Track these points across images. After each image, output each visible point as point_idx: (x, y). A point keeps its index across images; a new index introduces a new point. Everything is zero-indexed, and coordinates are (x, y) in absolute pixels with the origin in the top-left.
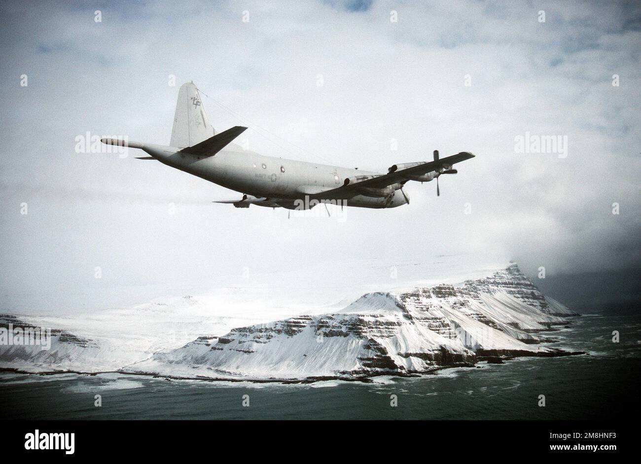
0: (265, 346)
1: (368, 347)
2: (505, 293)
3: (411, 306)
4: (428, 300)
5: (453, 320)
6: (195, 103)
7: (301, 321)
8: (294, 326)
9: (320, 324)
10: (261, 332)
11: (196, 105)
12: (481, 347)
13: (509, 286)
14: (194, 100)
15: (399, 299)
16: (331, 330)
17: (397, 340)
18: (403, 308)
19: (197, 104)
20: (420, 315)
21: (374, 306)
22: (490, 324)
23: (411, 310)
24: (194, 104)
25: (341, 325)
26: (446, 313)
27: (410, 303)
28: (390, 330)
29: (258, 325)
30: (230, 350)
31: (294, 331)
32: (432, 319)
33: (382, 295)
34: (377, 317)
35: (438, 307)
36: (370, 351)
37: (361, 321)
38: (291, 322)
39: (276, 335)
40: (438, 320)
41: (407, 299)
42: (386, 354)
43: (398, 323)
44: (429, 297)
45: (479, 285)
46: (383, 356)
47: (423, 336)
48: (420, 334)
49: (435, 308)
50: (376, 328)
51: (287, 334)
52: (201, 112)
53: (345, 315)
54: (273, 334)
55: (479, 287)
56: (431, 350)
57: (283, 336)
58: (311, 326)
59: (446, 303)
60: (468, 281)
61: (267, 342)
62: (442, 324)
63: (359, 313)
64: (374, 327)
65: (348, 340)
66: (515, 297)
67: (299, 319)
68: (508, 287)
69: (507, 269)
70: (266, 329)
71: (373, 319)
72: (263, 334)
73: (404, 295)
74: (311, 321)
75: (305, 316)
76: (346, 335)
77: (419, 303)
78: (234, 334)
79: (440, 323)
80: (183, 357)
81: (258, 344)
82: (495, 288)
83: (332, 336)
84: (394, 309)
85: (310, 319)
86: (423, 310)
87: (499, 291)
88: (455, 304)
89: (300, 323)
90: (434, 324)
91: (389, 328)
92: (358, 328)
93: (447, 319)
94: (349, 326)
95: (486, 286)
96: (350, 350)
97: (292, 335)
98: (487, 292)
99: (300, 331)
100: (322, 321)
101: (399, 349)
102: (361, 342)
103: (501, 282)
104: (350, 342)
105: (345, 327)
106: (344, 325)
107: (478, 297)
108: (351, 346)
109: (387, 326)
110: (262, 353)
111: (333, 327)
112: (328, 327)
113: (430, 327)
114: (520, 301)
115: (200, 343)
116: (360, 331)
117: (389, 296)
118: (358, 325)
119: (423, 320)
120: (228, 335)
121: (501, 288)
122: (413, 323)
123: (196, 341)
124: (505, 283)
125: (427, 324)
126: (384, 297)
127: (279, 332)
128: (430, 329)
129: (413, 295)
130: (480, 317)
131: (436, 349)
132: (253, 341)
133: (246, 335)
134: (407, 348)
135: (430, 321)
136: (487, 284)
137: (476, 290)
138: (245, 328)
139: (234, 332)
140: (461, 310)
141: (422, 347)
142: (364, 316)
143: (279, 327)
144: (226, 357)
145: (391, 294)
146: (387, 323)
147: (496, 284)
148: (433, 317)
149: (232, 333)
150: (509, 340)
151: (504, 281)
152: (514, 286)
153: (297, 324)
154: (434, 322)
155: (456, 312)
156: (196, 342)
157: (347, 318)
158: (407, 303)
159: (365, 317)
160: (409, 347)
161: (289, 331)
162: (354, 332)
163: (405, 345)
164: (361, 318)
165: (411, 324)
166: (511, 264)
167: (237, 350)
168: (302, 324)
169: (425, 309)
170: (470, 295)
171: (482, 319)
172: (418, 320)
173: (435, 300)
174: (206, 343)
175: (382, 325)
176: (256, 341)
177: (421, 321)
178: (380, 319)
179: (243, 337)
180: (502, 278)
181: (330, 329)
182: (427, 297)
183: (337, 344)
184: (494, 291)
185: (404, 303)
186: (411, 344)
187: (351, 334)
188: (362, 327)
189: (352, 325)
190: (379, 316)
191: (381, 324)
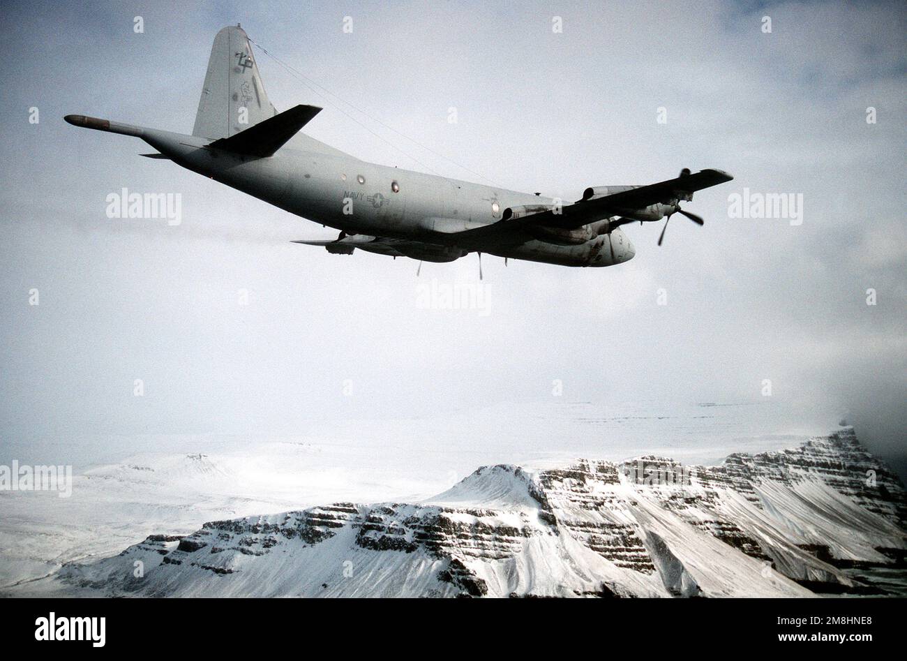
0: (256, 560)
1: (445, 577)
2: (821, 483)
3: (561, 498)
4: (609, 488)
5: (653, 530)
6: (243, 62)
7: (335, 514)
8: (320, 524)
9: (367, 523)
10: (256, 531)
11: (245, 66)
12: (700, 594)
13: (831, 470)
14: (241, 57)
15: (537, 480)
16: (384, 537)
17: (515, 566)
18: (541, 500)
19: (247, 64)
20: (576, 516)
21: (488, 493)
22: (744, 546)
23: (559, 505)
24: (239, 64)
25: (405, 528)
26: (642, 517)
27: (559, 491)
28: (505, 544)
29: (252, 518)
30: (193, 564)
31: (318, 534)
32: (603, 526)
33: (507, 470)
34: (481, 515)
35: (628, 502)
36: (450, 585)
37: (444, 522)
38: (313, 516)
39: (284, 540)
40: (617, 530)
41: (555, 483)
42: (480, 595)
43: (523, 530)
44: (613, 480)
45: (762, 465)
46: (473, 597)
47: (572, 561)
48: (567, 557)
49: (619, 505)
50: (475, 538)
51: (304, 538)
52: (253, 79)
53: (416, 507)
54: (277, 537)
55: (762, 468)
56: (580, 592)
57: (297, 542)
58: (353, 526)
59: (652, 496)
60: (734, 456)
61: (263, 554)
62: (624, 538)
63: (444, 505)
64: (470, 534)
65: (413, 558)
66: (842, 493)
67: (332, 509)
68: (829, 473)
69: (831, 437)
70: (267, 527)
71: (470, 520)
72: (259, 536)
73: (549, 472)
74: (356, 515)
75: (344, 505)
76: (410, 548)
77: (582, 492)
78: (207, 534)
79: (618, 536)
80: (110, 575)
81: (246, 556)
82: (801, 472)
83: (385, 549)
84: (523, 501)
85: (355, 511)
86: (587, 508)
87: (809, 478)
88: (674, 498)
89: (331, 517)
90: (604, 537)
91: (501, 541)
92: (436, 536)
93: (640, 528)
94: (419, 531)
95: (781, 468)
96: (411, 580)
97: (314, 542)
98: (777, 479)
99: (330, 535)
100: (372, 516)
101: (514, 585)
102: (437, 564)
103: (814, 461)
104: (415, 563)
105: (412, 531)
106: (413, 527)
107: (751, 488)
108: (415, 571)
109: (498, 536)
110: (248, 574)
111: (390, 530)
112: (380, 529)
113: (592, 543)
114: (850, 501)
115: (148, 547)
116: (438, 542)
117: (520, 474)
118: (437, 530)
119: (580, 528)
120: (196, 535)
121: (813, 473)
122: (557, 532)
123: (143, 543)
124: (825, 465)
125: (586, 536)
126: (512, 474)
127: (290, 533)
128: (593, 549)
129: (568, 475)
130: (724, 529)
131: (593, 590)
132: (237, 549)
133: (228, 537)
134: (531, 585)
135: (596, 530)
136: (783, 465)
137: (747, 474)
138: (229, 523)
139: (208, 530)
140: (684, 511)
141: (563, 584)
142: (452, 511)
143: (291, 525)
144: (179, 578)
145: (524, 470)
146: (499, 528)
147: (805, 464)
148: (607, 522)
149: (205, 530)
150: (774, 583)
151: (822, 459)
152: (843, 471)
153: (325, 520)
154: (605, 533)
155: (667, 516)
156: (143, 546)
157: (419, 514)
158: (553, 490)
159: (455, 514)
160: (537, 582)
161: (308, 533)
162: (428, 543)
163: (528, 576)
164: (444, 515)
165: (553, 533)
166: (842, 428)
167: (203, 567)
168: (337, 521)
169: (592, 505)
170: (730, 482)
171: (727, 532)
172: (568, 528)
173: (626, 488)
174: (160, 548)
175: (488, 533)
176: (243, 551)
177: (576, 528)
178: (487, 521)
179: (223, 541)
180: (817, 453)
181: (383, 533)
182: (606, 481)
183: (389, 565)
184: (797, 478)
185: (545, 490)
186: (540, 576)
187: (419, 549)
188: (444, 534)
189: (425, 528)
190: (484, 512)
191: (486, 530)
